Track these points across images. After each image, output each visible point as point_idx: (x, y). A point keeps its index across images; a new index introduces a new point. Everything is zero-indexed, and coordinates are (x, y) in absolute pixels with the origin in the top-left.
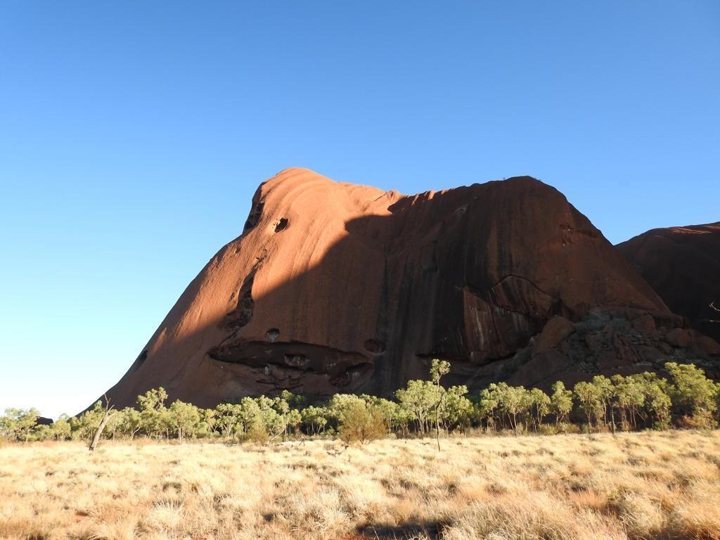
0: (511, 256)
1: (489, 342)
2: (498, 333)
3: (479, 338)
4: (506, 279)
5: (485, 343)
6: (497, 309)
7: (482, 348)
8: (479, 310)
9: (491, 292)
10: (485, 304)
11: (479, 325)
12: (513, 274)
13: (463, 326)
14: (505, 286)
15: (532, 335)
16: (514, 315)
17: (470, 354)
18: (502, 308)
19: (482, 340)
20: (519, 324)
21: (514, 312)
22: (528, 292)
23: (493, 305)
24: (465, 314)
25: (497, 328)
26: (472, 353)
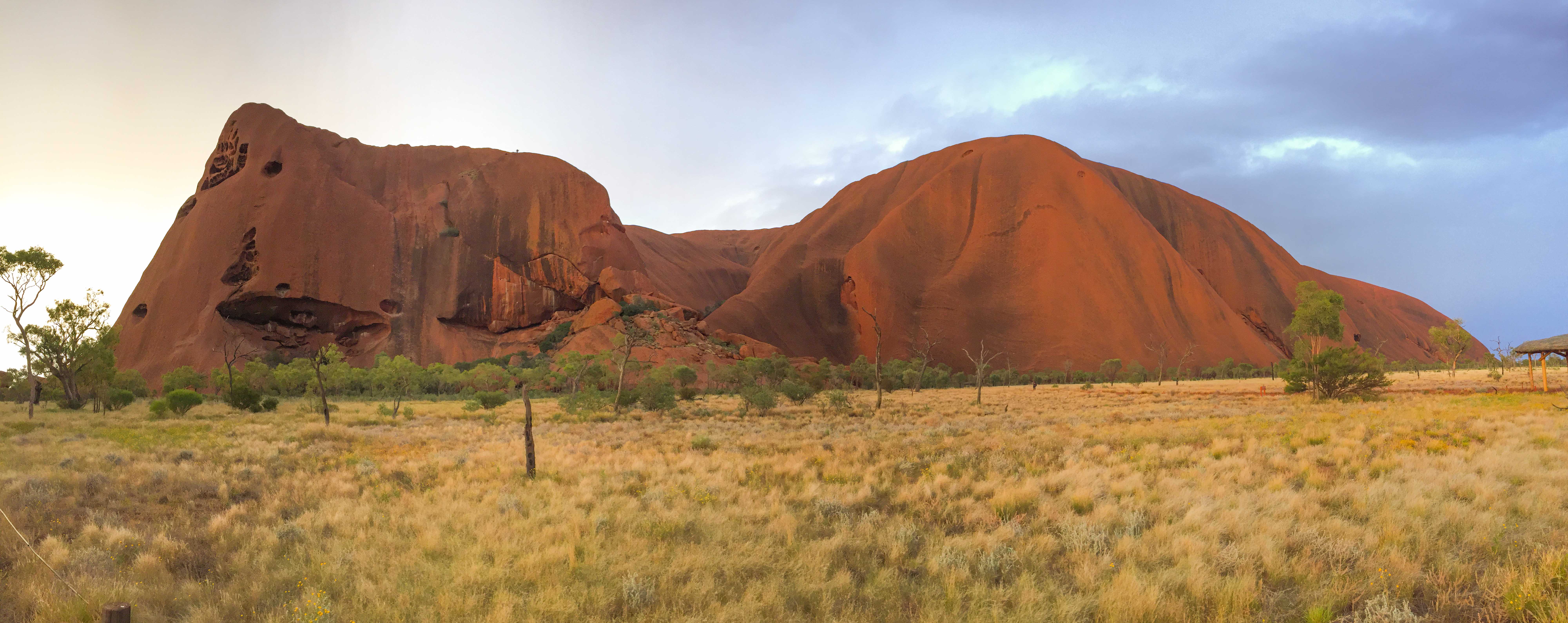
0: (553, 235)
1: (513, 312)
2: (525, 304)
3: (503, 308)
4: (545, 257)
5: (510, 313)
6: (528, 283)
7: (505, 316)
8: (509, 281)
9: (527, 266)
10: (515, 277)
11: (507, 295)
12: (555, 252)
13: (490, 295)
14: (545, 263)
15: (558, 310)
16: (545, 290)
17: (491, 322)
18: (534, 281)
19: (507, 310)
20: (547, 299)
21: (546, 287)
22: (568, 272)
23: (525, 278)
24: (494, 283)
25: (525, 299)
26: (494, 322)
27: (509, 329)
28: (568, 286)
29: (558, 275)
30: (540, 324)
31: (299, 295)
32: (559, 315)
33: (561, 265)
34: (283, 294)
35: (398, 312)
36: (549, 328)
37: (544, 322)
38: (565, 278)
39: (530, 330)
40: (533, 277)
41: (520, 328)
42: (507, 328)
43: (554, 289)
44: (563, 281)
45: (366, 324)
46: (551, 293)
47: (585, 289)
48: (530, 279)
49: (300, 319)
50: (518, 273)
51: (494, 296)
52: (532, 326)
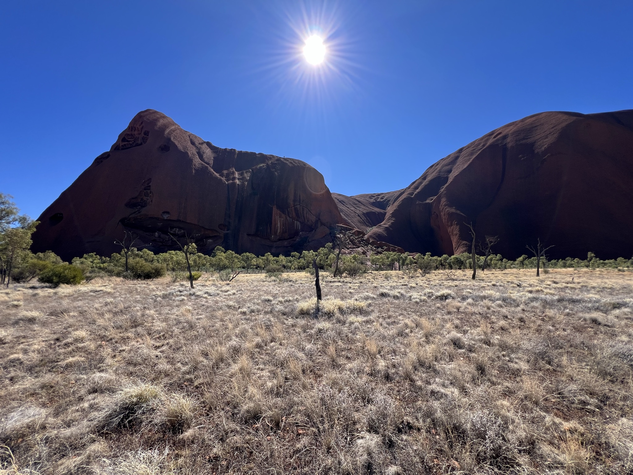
0: (300, 196)
2: (287, 228)
3: (277, 230)
4: (296, 206)
5: (280, 232)
7: (278, 234)
8: (280, 217)
9: (288, 210)
10: (283, 215)
11: (279, 224)
12: (301, 204)
13: (271, 223)
14: (295, 209)
16: (296, 222)
17: (271, 236)
18: (291, 218)
20: (297, 226)
21: (296, 220)
22: (306, 213)
23: (287, 216)
24: (273, 218)
25: (287, 226)
26: (273, 236)
27: (279, 240)
28: (306, 220)
29: (302, 215)
30: (293, 237)
31: (175, 218)
32: (302, 233)
33: (303, 210)
34: (166, 217)
35: (228, 230)
36: (297, 240)
37: (295, 237)
38: (305, 215)
39: (290, 240)
40: (290, 216)
41: (285, 239)
43: (300, 222)
44: (304, 218)
45: (211, 235)
46: (298, 223)
47: (314, 222)
48: (289, 217)
49: (175, 231)
50: (284, 213)
51: (273, 224)
52: (290, 238)
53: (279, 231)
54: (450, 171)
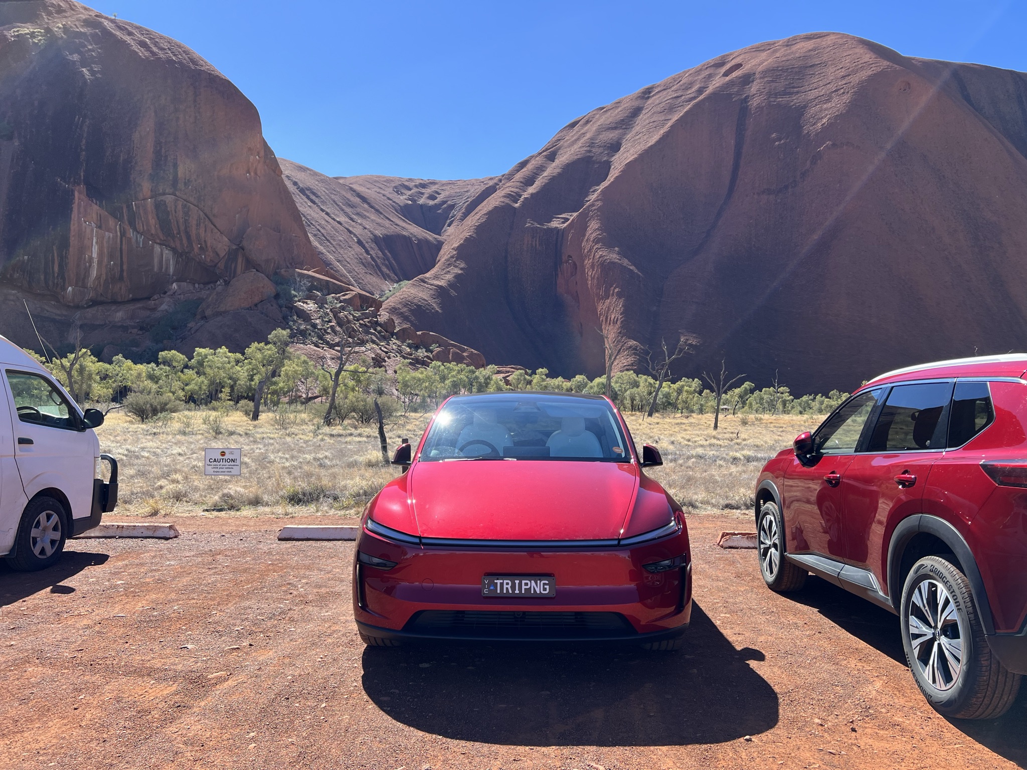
0: (175, 166)
2: (125, 267)
3: (88, 269)
4: (161, 198)
6: (131, 233)
7: (89, 283)
8: (99, 227)
9: (129, 207)
11: (95, 249)
12: (178, 193)
13: (64, 246)
16: (157, 248)
18: (141, 234)
20: (161, 263)
21: (160, 244)
22: (198, 225)
23: (127, 227)
24: (72, 228)
25: (125, 259)
26: (70, 288)
27: (94, 303)
28: (196, 247)
29: (182, 228)
30: (148, 298)
32: (179, 287)
33: (187, 214)
36: (164, 307)
37: (156, 297)
38: (193, 232)
39: (131, 307)
40: (140, 227)
41: (114, 302)
42: (91, 300)
43: (174, 250)
44: (189, 237)
46: (167, 253)
47: (222, 254)
48: (135, 229)
50: (115, 217)
51: (72, 251)
52: (134, 300)
53: (94, 273)
54: (615, 147)
